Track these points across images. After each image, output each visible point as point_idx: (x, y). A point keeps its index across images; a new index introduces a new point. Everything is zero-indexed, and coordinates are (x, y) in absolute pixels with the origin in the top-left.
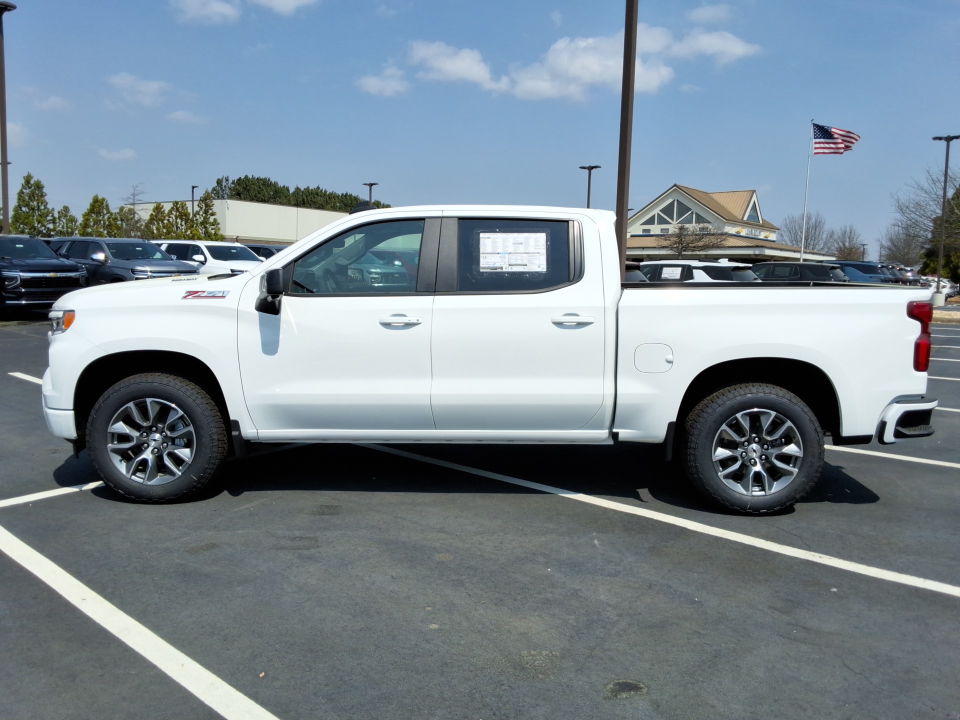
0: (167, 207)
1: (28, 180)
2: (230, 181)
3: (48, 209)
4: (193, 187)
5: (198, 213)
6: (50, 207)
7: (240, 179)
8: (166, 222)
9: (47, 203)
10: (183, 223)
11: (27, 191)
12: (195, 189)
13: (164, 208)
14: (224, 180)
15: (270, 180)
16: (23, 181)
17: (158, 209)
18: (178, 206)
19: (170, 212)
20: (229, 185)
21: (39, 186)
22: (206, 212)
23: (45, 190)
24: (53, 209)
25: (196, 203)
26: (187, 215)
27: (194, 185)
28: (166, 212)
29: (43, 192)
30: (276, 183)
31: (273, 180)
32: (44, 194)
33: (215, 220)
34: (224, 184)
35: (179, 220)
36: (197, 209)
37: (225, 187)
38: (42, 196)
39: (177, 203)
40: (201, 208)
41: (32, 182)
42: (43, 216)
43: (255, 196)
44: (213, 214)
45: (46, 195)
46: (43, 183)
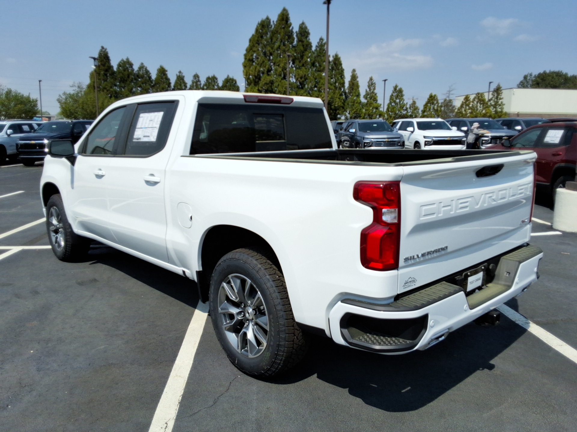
0: (472, 97)
1: (395, 88)
2: (533, 76)
3: (404, 103)
4: (490, 83)
5: (491, 99)
6: (405, 102)
7: (540, 74)
8: (471, 106)
9: (404, 100)
10: (482, 106)
11: (395, 94)
12: (491, 84)
13: (470, 98)
14: (529, 75)
15: (562, 72)
16: (393, 89)
17: (467, 98)
18: (479, 95)
19: (474, 100)
20: (532, 78)
21: (401, 91)
22: (497, 98)
23: (404, 93)
24: (407, 103)
25: (491, 93)
26: (483, 100)
27: (491, 81)
28: (471, 100)
29: (403, 94)
30: (566, 74)
31: (564, 72)
32: (403, 95)
33: (502, 102)
34: (528, 78)
35: (479, 104)
36: (491, 96)
37: (529, 79)
38: (402, 96)
39: (478, 94)
40: (494, 96)
41: (398, 89)
42: (402, 107)
43: (549, 84)
44: (500, 99)
45: (404, 95)
46: (403, 89)
